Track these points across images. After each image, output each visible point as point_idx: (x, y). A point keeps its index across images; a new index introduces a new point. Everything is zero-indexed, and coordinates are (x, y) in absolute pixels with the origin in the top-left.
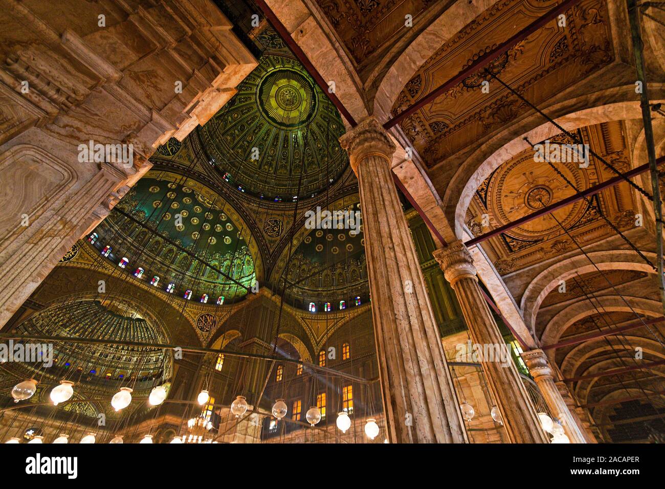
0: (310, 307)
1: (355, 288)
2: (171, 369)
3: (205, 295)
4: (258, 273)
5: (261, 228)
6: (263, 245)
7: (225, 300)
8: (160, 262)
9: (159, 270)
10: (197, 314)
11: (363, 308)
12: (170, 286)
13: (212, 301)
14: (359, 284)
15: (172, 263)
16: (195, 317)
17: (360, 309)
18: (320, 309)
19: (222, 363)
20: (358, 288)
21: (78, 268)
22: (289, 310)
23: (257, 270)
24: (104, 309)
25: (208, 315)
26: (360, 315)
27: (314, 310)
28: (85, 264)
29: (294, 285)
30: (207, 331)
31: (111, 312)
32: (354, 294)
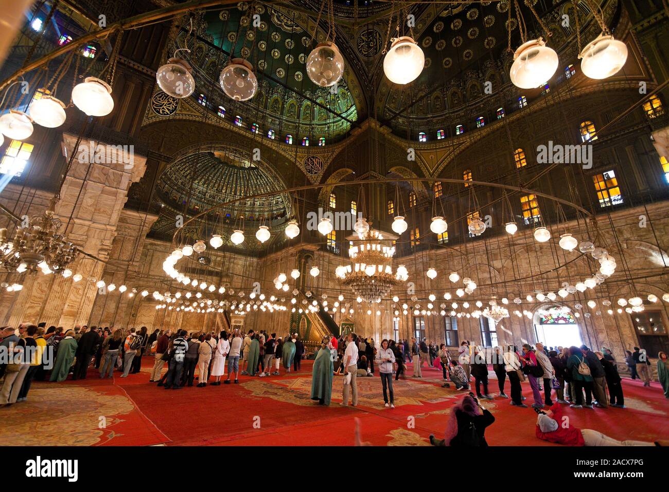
0: (420, 137)
1: (476, 108)
2: (293, 209)
3: (305, 138)
4: (358, 104)
5: (354, 47)
6: (360, 70)
7: (326, 140)
8: (254, 109)
9: (256, 116)
10: (303, 158)
11: (488, 129)
12: (270, 133)
13: (314, 143)
14: (482, 101)
15: (266, 107)
16: (301, 161)
17: (486, 130)
18: (432, 137)
19: (334, 201)
20: (479, 106)
21: (185, 120)
22: (398, 141)
23: (357, 101)
24: (219, 160)
25: (313, 157)
26: (484, 137)
27: (424, 140)
28: (189, 115)
29: (399, 114)
30: (315, 173)
31: (226, 164)
32: (474, 114)
